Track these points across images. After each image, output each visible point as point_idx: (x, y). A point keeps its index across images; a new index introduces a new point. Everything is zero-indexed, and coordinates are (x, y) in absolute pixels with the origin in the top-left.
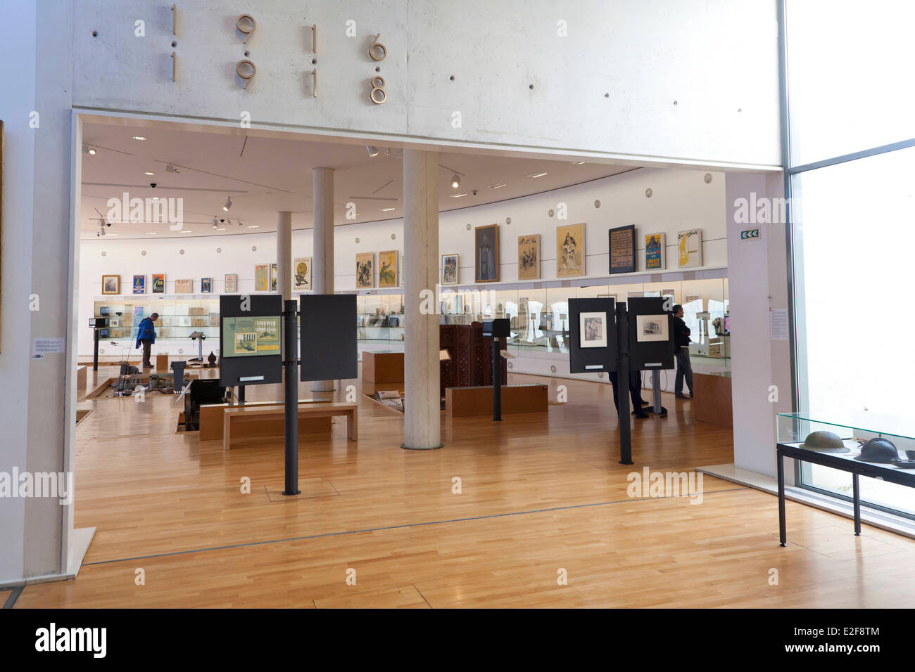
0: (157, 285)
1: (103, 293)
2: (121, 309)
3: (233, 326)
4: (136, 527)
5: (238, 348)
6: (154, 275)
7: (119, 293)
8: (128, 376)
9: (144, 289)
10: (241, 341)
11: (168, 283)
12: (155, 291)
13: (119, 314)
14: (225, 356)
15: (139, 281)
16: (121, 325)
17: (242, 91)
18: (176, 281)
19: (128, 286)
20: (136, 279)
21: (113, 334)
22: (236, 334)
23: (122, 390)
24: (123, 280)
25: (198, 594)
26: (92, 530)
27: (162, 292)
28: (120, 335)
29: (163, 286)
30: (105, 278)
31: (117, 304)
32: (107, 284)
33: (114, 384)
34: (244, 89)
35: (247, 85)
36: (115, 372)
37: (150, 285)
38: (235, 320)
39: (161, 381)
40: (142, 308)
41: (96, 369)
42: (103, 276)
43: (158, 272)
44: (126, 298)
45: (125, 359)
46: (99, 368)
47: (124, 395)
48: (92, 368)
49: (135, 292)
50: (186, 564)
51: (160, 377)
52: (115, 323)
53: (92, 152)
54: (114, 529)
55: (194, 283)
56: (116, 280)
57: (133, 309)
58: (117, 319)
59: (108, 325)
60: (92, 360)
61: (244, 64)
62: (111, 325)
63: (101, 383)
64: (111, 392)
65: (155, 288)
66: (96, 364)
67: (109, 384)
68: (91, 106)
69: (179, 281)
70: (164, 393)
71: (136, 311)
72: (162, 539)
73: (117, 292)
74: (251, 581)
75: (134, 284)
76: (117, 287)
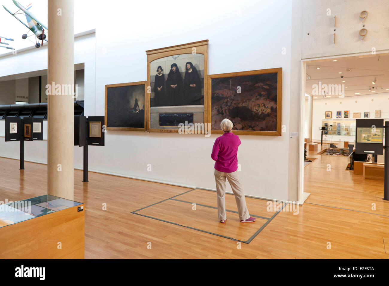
0: (346, 115)
1: (326, 118)
2: (332, 124)
3: (361, 131)
4: (323, 197)
5: (363, 139)
6: (345, 111)
7: (331, 118)
8: (332, 148)
9: (341, 117)
10: (365, 137)
11: (350, 114)
12: (345, 117)
13: (331, 126)
14: (357, 142)
15: (339, 113)
16: (332, 130)
17: (362, 41)
18: (353, 113)
19: (334, 116)
20: (337, 113)
21: (329, 133)
22: (362, 134)
23: (329, 153)
24: (333, 113)
25: (338, 221)
26: (309, 194)
27: (348, 117)
28: (331, 133)
29: (348, 115)
30: (326, 113)
31: (330, 122)
32: (327, 115)
33: (327, 151)
34: (362, 40)
35: (364, 38)
36: (328, 147)
37: (343, 115)
38: (362, 129)
39: (344, 151)
40: (340, 124)
41: (322, 145)
42: (326, 112)
43: (346, 110)
44: (334, 120)
45: (332, 142)
46: (323, 144)
47: (330, 155)
48: (320, 144)
49: (337, 117)
50: (337, 211)
51: (344, 150)
52: (330, 129)
53: (318, 69)
54: (316, 195)
55: (361, 114)
56: (330, 113)
57: (336, 124)
58: (330, 128)
59: (327, 129)
60: (320, 142)
61: (362, 30)
62: (328, 130)
63: (323, 149)
64: (326, 153)
65: (345, 116)
66: (322, 143)
67: (325, 151)
68: (307, 58)
69: (354, 113)
70: (345, 156)
71: (338, 125)
72: (331, 202)
73: (330, 117)
74: (360, 223)
75: (337, 115)
76: (330, 116)
